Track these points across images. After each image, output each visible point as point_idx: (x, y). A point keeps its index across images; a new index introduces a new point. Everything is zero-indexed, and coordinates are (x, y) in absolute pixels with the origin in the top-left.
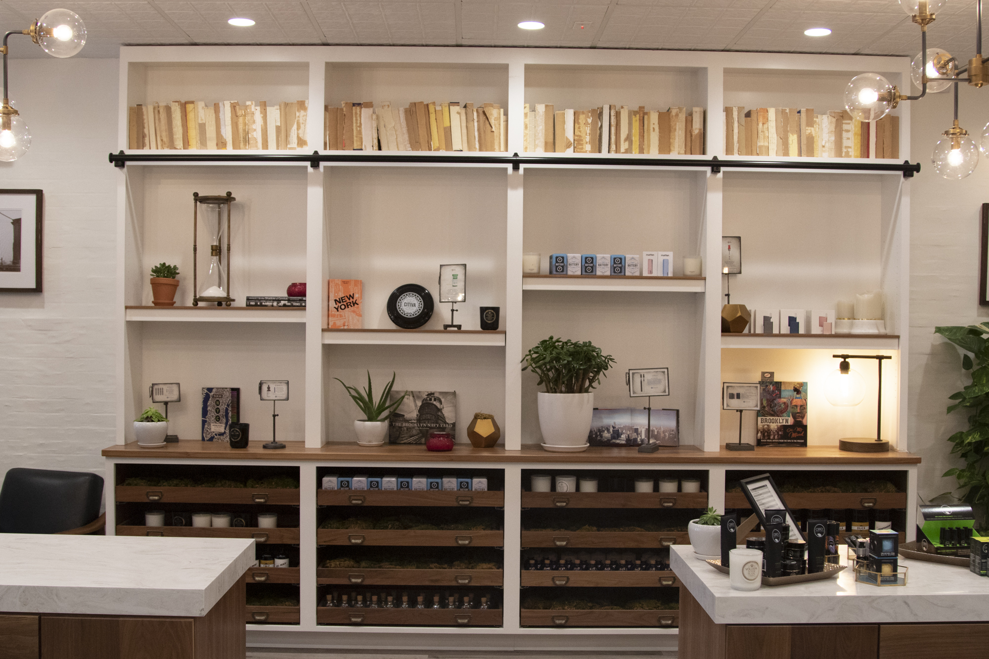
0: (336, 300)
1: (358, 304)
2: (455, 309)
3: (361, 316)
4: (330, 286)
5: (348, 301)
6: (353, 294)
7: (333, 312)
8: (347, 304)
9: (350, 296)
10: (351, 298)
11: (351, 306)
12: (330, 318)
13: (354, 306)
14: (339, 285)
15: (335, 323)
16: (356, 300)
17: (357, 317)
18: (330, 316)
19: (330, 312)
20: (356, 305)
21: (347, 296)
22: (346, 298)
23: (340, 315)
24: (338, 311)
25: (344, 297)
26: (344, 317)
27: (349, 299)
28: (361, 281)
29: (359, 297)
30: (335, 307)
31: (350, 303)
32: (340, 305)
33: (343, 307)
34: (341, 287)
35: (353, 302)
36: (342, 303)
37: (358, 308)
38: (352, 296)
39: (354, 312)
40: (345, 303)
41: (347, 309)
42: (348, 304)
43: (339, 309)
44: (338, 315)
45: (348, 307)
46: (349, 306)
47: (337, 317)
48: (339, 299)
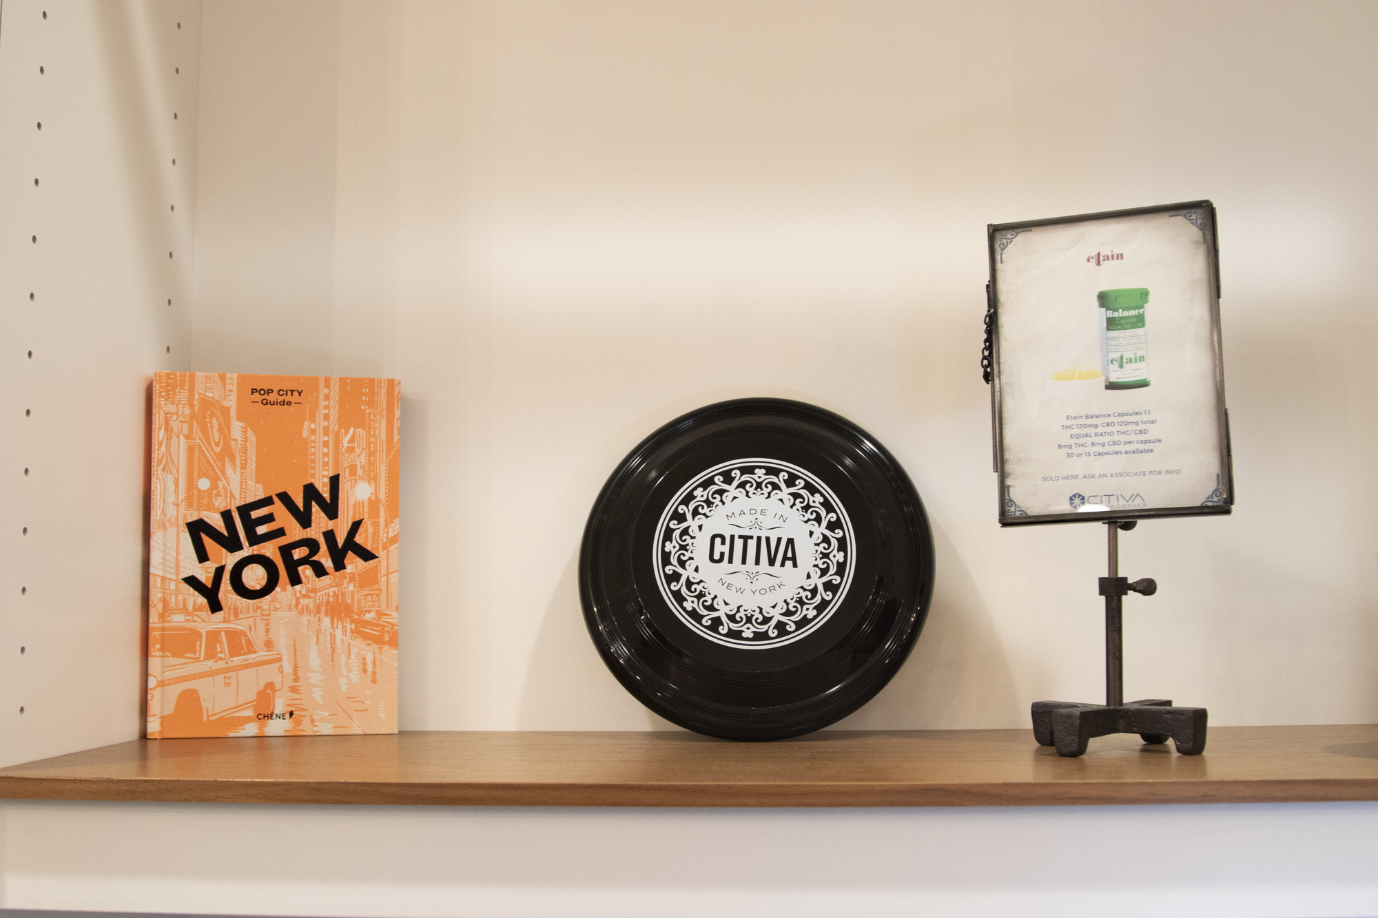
0: (197, 529)
1: (367, 555)
2: (1130, 571)
3: (394, 643)
4: (158, 419)
5: (295, 532)
6: (335, 481)
7: (178, 619)
8: (286, 551)
9: (310, 492)
10: (315, 508)
11: (320, 571)
12: (155, 663)
13: (339, 565)
14: (226, 411)
15: (189, 700)
16: (356, 526)
17: (359, 647)
18: (155, 650)
19: (154, 618)
20: (353, 563)
21: (285, 498)
22: (278, 509)
23: (233, 636)
24: (215, 606)
25: (267, 501)
26: (262, 654)
27: (305, 519)
28: (391, 383)
29: (374, 504)
30: (192, 581)
31: (313, 545)
32: (231, 560)
33: (254, 576)
34: (237, 428)
35: (330, 536)
36: (247, 551)
37: (369, 580)
38: (326, 493)
39: (338, 610)
40: (270, 550)
41: (284, 592)
42: (298, 554)
43: (226, 592)
44: (213, 636)
45: (295, 580)
46: (306, 572)
47: (211, 654)
48: (227, 515)
